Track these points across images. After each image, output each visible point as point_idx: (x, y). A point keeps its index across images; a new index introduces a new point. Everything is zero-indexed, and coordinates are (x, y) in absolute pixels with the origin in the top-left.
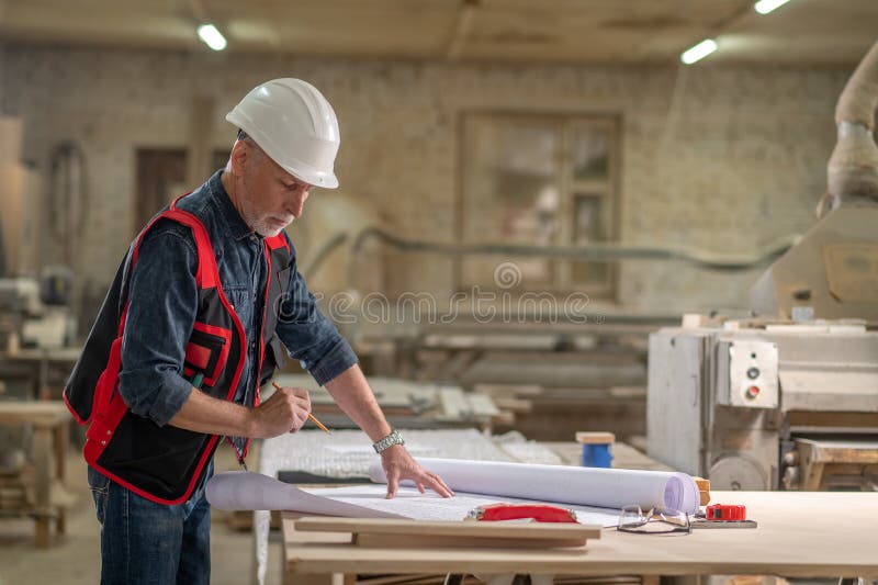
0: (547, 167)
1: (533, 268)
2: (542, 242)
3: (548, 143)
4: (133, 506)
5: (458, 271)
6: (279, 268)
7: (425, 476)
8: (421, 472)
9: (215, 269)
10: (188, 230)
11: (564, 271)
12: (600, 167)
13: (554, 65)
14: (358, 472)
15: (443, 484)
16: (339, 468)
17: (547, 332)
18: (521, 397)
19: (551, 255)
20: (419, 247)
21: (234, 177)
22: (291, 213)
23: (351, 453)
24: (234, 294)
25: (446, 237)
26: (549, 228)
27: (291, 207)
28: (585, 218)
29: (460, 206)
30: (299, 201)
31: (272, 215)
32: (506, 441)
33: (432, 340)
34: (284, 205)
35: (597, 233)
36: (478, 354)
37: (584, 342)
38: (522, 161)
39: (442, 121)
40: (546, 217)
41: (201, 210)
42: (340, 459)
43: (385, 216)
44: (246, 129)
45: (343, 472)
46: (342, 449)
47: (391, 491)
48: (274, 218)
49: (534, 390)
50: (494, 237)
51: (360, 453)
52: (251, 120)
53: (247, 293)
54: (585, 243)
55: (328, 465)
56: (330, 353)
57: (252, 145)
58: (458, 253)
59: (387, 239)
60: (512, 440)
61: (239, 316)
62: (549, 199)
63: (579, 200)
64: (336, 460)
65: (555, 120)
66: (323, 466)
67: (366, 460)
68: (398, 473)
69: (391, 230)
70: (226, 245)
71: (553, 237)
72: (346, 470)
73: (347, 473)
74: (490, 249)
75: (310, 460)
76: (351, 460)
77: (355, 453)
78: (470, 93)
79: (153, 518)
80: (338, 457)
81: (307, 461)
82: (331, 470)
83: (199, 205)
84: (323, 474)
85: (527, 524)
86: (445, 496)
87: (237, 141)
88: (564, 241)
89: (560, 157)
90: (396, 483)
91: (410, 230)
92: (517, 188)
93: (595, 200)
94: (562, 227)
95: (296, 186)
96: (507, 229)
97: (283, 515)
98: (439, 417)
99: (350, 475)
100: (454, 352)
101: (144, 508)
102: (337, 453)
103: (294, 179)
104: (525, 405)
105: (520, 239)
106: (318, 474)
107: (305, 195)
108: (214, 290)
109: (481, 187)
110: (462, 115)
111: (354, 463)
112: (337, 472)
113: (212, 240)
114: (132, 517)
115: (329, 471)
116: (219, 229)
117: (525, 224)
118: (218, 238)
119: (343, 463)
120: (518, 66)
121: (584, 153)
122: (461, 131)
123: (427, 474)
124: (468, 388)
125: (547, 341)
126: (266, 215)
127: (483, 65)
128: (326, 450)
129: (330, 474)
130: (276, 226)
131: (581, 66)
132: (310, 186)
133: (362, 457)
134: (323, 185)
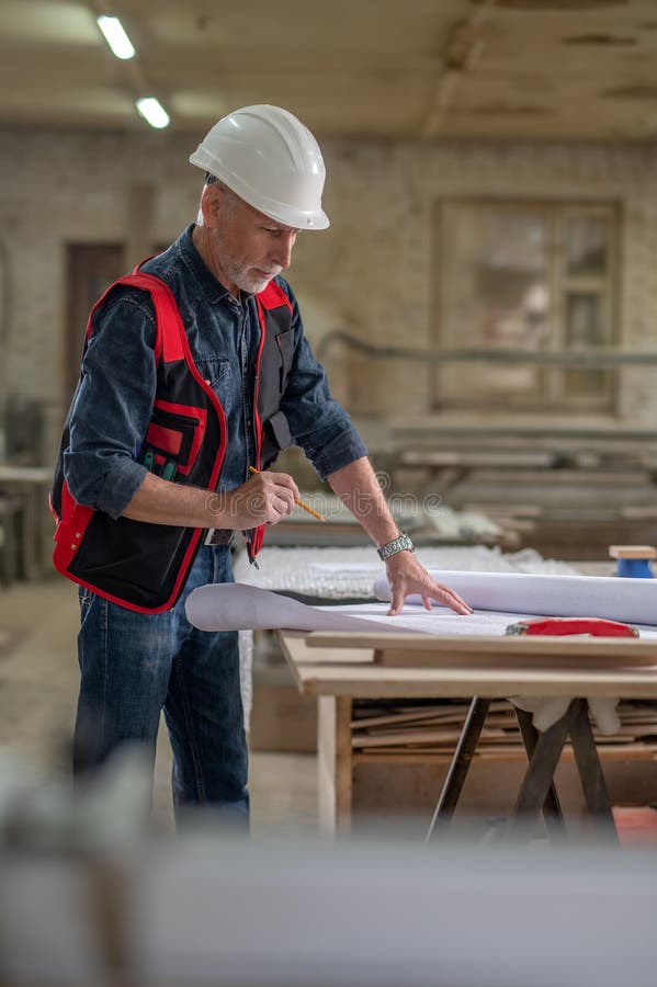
0: (536, 261)
1: (518, 378)
2: (531, 346)
3: (535, 235)
4: (112, 618)
5: (434, 383)
6: (278, 330)
7: (437, 589)
8: (433, 585)
9: (183, 337)
10: (147, 294)
11: (556, 380)
12: (596, 262)
13: (542, 145)
14: (354, 592)
15: (459, 600)
16: (332, 587)
17: (538, 450)
18: (519, 518)
19: (540, 361)
20: (391, 353)
21: (207, 229)
22: (278, 263)
23: (342, 572)
24: (211, 367)
25: (421, 342)
26: (540, 331)
27: (277, 256)
28: (581, 319)
29: (437, 307)
30: (286, 249)
31: (255, 266)
32: (519, 560)
33: (411, 457)
34: (269, 256)
35: (594, 337)
36: (464, 472)
37: (587, 460)
38: (502, 258)
39: (416, 209)
40: (534, 319)
41: (165, 272)
42: (332, 579)
43: (351, 318)
44: (214, 172)
45: (338, 592)
46: (333, 567)
47: (394, 607)
48: (258, 270)
49: (533, 511)
50: (476, 342)
51: (353, 572)
52: (220, 161)
53: (228, 364)
54: (580, 348)
55: (319, 584)
56: (334, 442)
57: (223, 188)
58: (435, 360)
59: (353, 344)
60: (526, 559)
61: (217, 392)
62: (538, 299)
63: (573, 299)
64: (327, 579)
65: (545, 207)
66: (313, 585)
67: (363, 578)
68: (404, 587)
69: (358, 334)
70: (198, 310)
71: (544, 342)
72: (340, 589)
73: (343, 593)
74: (472, 355)
75: (297, 578)
76: (344, 579)
77: (348, 571)
78: (448, 176)
79: (134, 632)
80: (328, 575)
81: (293, 579)
82: (323, 589)
83: (165, 266)
84: (314, 594)
85: (585, 638)
86: (462, 613)
87: (206, 187)
88: (556, 346)
89: (551, 250)
90: (401, 600)
91: (379, 335)
92: (502, 286)
93: (591, 299)
94: (554, 330)
95: (281, 233)
96: (490, 332)
97: (282, 633)
98: (434, 536)
99: (346, 595)
100: (436, 470)
101: (125, 620)
102: (325, 572)
103: (278, 224)
104: (528, 526)
105: (506, 344)
106: (308, 593)
107: (292, 240)
108: (182, 363)
109: (461, 285)
110: (439, 203)
111: (349, 582)
112: (330, 591)
113: (179, 306)
114: (111, 630)
115: (320, 591)
116: (188, 293)
117: (511, 329)
118: (186, 302)
119: (336, 582)
120: (502, 146)
121: (578, 245)
122: (437, 219)
123: (439, 587)
124: (458, 508)
125: (543, 459)
126: (249, 267)
127: (461, 143)
128: (313, 569)
129: (321, 594)
130: (261, 279)
131: (576, 144)
132: (296, 230)
133: (357, 575)
134: (312, 226)
